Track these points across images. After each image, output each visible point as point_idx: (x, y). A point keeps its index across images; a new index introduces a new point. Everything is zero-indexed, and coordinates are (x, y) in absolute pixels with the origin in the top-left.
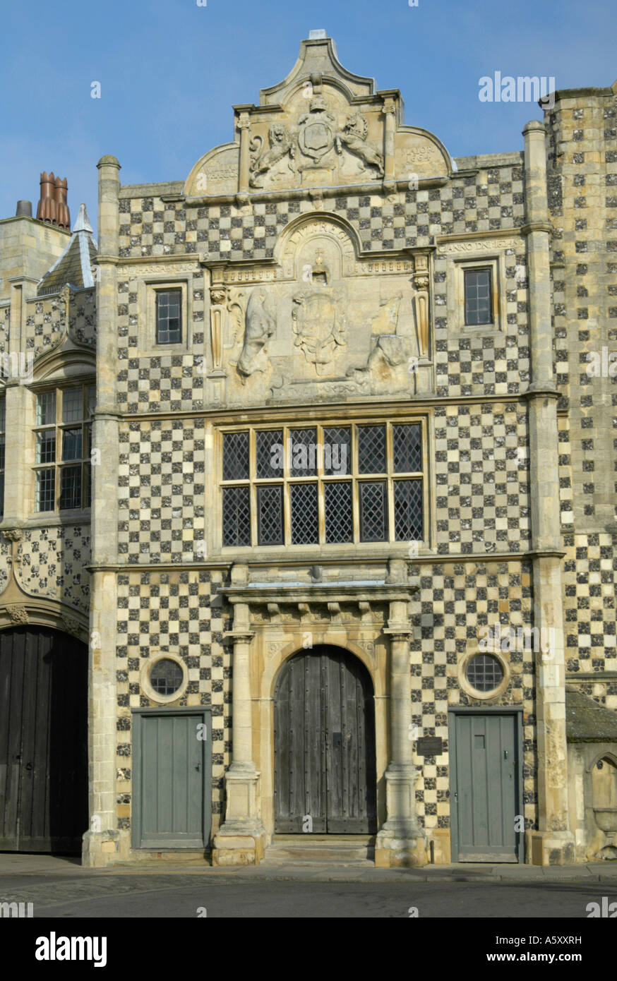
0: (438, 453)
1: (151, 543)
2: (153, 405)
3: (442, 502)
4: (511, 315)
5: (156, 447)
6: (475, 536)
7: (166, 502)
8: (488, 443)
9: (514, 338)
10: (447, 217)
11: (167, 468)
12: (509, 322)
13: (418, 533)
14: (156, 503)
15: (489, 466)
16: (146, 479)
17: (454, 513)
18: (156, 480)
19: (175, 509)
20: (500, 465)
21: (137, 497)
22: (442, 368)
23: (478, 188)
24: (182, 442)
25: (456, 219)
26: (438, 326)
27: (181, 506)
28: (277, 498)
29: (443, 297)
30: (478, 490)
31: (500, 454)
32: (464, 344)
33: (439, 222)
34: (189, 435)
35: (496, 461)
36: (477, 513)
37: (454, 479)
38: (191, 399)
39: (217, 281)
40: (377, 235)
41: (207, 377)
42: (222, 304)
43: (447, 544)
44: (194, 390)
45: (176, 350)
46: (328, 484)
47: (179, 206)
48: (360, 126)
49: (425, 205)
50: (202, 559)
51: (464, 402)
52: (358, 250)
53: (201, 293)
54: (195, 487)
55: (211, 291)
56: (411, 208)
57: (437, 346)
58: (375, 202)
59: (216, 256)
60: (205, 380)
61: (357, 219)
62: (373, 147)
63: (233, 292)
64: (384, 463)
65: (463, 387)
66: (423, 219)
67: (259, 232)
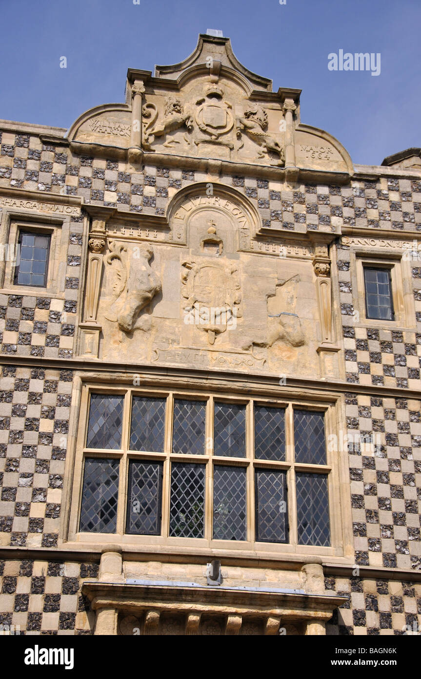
2: (7, 347)
3: (357, 501)
4: (420, 313)
6: (398, 547)
7: (12, 465)
8: (404, 440)
10: (348, 212)
11: (18, 423)
12: (418, 320)
13: (324, 539)
15: (408, 466)
17: (372, 515)
18: (2, 437)
19: (23, 476)
22: (350, 354)
23: (379, 192)
24: (41, 395)
25: (357, 216)
26: (344, 312)
27: (32, 470)
28: (154, 477)
29: (346, 284)
30: (398, 492)
31: (419, 454)
32: (373, 334)
33: (340, 215)
34: (51, 387)
35: (415, 463)
36: (399, 519)
37: (370, 476)
38: (58, 347)
39: (98, 229)
40: (276, 216)
41: (79, 326)
42: (101, 253)
43: (366, 553)
44: (62, 338)
45: (42, 292)
46: (217, 465)
47: (59, 150)
48: (260, 115)
49: (326, 198)
50: (54, 543)
51: (377, 394)
52: (256, 227)
53: (79, 237)
54: (53, 450)
55: (90, 238)
56: (311, 198)
57: (344, 332)
58: (274, 186)
59: (99, 204)
60: (76, 329)
61: (256, 198)
62: (272, 137)
63: (114, 245)
64: (283, 450)
65: (373, 376)
66: (324, 210)
67: (149, 191)
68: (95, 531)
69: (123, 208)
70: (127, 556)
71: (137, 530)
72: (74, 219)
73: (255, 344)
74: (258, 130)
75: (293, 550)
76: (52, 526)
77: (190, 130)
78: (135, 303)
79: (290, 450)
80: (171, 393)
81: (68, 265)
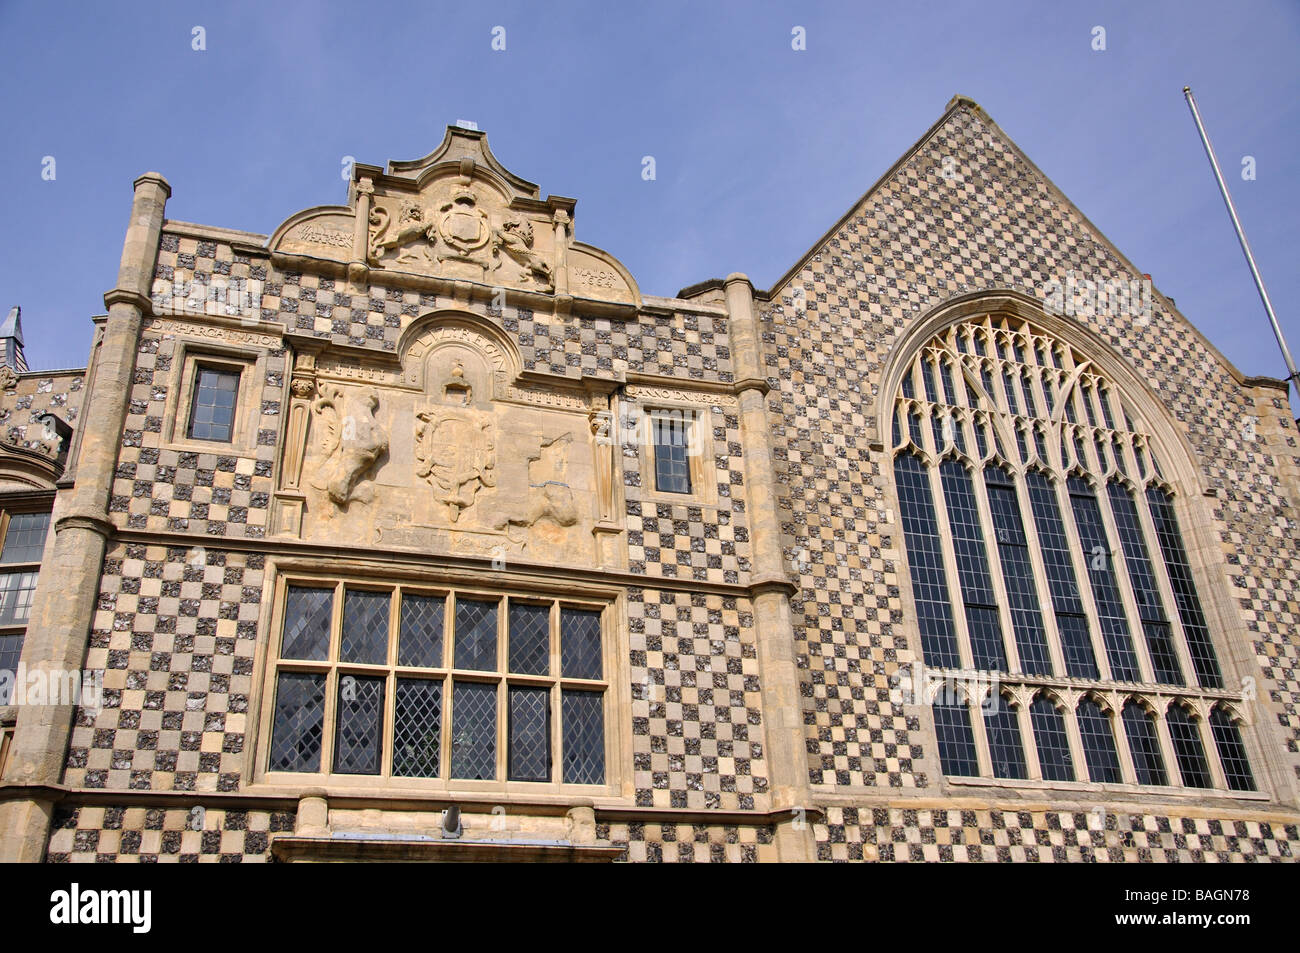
0: (633, 653)
1: (137, 753)
2: (174, 522)
3: (640, 725)
4: (722, 485)
5: (171, 589)
6: (690, 782)
7: (177, 681)
8: (701, 647)
9: (727, 515)
10: (634, 354)
11: (187, 625)
12: (720, 493)
13: (596, 774)
14: (158, 681)
15: (705, 680)
16: (142, 640)
17: (658, 743)
18: (164, 643)
19: (194, 696)
20: (719, 680)
21: (124, 668)
22: (635, 537)
23: (673, 331)
24: (220, 587)
25: (646, 359)
26: (628, 482)
27: (205, 689)
28: (374, 697)
30: (692, 713)
31: (719, 664)
32: (664, 510)
33: (625, 358)
34: (233, 577)
35: (714, 675)
36: (692, 747)
38: (245, 522)
39: (305, 367)
40: (543, 356)
41: (275, 495)
42: (308, 399)
43: (650, 791)
44: (252, 511)
45: (225, 449)
46: (459, 681)
47: (256, 262)
48: (524, 228)
49: (606, 335)
50: (235, 786)
51: (668, 587)
52: (516, 370)
53: (279, 377)
54: (236, 662)
55: (293, 379)
56: (587, 335)
57: (628, 507)
58: (540, 318)
59: (308, 334)
60: (271, 499)
61: (516, 332)
62: (539, 256)
63: (326, 388)
64: (547, 661)
65: (664, 565)
66: (604, 351)
67: (375, 318)
68: (291, 769)
69: (340, 340)
70: (334, 802)
71: (349, 769)
72: (272, 352)
73: (511, 522)
74: (520, 247)
75: (556, 790)
76: (231, 764)
77: (432, 243)
78: (352, 465)
79: (555, 661)
80: (398, 586)
81: (262, 413)
